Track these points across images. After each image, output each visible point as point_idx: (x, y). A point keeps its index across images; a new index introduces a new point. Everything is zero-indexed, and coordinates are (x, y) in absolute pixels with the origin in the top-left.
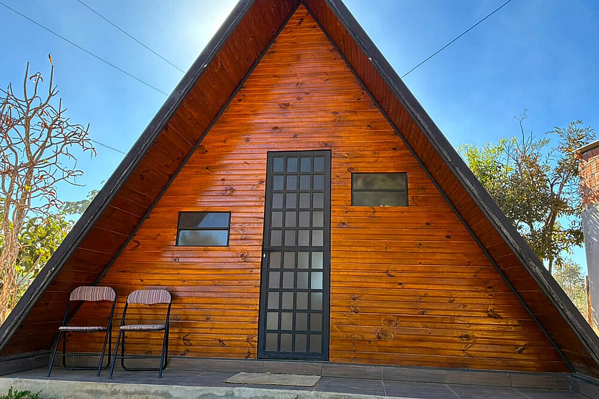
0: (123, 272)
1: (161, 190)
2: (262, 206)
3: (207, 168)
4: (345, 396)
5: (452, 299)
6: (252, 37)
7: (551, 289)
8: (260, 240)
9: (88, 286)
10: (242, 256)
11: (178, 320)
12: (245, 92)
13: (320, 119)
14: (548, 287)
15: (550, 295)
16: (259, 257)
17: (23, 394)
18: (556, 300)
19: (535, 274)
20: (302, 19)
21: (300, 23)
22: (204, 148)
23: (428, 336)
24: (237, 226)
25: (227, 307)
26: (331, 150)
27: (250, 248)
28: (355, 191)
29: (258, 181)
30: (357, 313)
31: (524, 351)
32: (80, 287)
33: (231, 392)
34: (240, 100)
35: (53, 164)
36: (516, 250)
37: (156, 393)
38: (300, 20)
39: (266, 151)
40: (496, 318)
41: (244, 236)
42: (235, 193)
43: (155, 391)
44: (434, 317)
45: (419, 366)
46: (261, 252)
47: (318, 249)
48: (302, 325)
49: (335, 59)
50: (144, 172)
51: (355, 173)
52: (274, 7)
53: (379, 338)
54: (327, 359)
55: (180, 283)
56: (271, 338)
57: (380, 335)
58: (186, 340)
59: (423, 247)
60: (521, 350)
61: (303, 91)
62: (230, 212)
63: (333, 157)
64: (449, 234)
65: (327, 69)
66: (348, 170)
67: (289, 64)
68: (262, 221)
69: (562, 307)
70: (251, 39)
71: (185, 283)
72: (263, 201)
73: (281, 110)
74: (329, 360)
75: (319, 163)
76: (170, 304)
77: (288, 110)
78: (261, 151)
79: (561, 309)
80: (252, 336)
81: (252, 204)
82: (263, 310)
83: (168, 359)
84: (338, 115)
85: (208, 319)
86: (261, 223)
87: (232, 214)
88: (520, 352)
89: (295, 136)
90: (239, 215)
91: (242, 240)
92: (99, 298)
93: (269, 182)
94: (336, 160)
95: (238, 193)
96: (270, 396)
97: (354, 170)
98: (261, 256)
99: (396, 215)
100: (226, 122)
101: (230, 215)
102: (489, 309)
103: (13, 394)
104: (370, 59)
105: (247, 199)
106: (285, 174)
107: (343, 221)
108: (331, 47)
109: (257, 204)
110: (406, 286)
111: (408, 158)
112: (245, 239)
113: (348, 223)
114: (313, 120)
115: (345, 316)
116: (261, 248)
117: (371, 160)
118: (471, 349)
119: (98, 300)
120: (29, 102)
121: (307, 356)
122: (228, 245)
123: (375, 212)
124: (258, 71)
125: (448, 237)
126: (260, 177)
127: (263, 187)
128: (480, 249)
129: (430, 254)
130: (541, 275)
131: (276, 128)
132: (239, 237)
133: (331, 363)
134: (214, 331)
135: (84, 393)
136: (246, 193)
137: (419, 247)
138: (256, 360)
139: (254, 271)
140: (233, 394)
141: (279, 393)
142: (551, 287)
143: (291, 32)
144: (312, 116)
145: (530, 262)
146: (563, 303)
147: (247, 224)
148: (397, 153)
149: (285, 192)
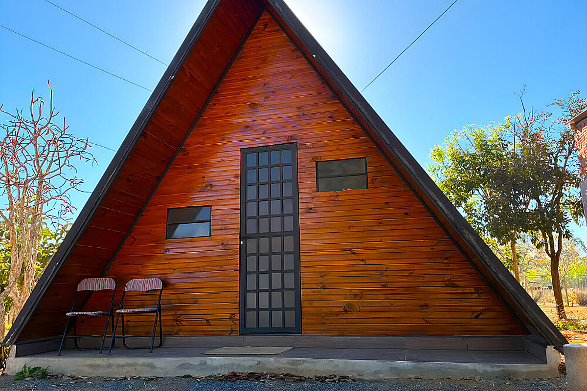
0: (124, 264)
1: (150, 190)
2: (238, 198)
3: (189, 168)
4: (300, 360)
5: (412, 271)
6: (218, 47)
7: (484, 254)
8: (237, 228)
9: (92, 278)
10: (223, 244)
11: (171, 304)
12: (218, 96)
13: (286, 115)
14: (480, 253)
15: (483, 260)
16: (237, 244)
17: (35, 369)
18: (489, 264)
19: (470, 242)
20: (267, 24)
21: (265, 28)
22: (186, 151)
23: (390, 306)
24: (216, 217)
25: (212, 290)
26: (297, 142)
27: (228, 237)
28: (320, 178)
29: (233, 176)
30: (325, 289)
31: (481, 316)
32: (85, 280)
33: (204, 361)
34: (215, 104)
35: (58, 175)
36: (451, 221)
37: (143, 365)
38: (265, 25)
39: (240, 148)
40: (453, 287)
41: (224, 226)
42: (214, 189)
43: (142, 363)
44: (396, 289)
45: (383, 335)
46: (239, 239)
47: (289, 234)
48: (277, 303)
49: (297, 58)
50: (129, 175)
51: (319, 162)
52: (236, 17)
53: (345, 310)
54: (300, 332)
55: (171, 271)
56: (251, 316)
57: (346, 308)
58: (177, 321)
59: (383, 225)
60: (477, 316)
61: (270, 90)
62: (211, 206)
63: (299, 149)
64: (407, 212)
65: (290, 68)
66: (312, 159)
67: (257, 67)
68: (239, 211)
69: (494, 271)
70: (217, 48)
71: (175, 271)
72: (238, 194)
73: (251, 110)
74: (301, 333)
75: (287, 156)
76: (161, 290)
77: (257, 109)
78: (235, 148)
79: (494, 272)
80: (234, 315)
81: (229, 197)
82: (243, 291)
83: (162, 338)
84: (301, 110)
85: (196, 301)
86: (238, 213)
87: (212, 207)
88: (476, 317)
89: (264, 133)
90: (219, 208)
91: (222, 230)
92: (102, 288)
93: (243, 176)
94: (302, 151)
95: (217, 188)
96: (237, 364)
97: (319, 159)
98: (239, 243)
99: (357, 197)
100: (204, 125)
101: (211, 208)
102: (446, 279)
103: (27, 370)
104: (315, 56)
105: (224, 193)
106: (258, 168)
107: (310, 207)
108: (293, 47)
109: (233, 197)
110: (368, 262)
111: (366, 144)
112: (224, 229)
113: (314, 207)
114: (279, 116)
115: (315, 292)
116: (239, 236)
117: (333, 149)
118: (430, 317)
119: (101, 289)
120: (35, 123)
121: (283, 331)
122: (210, 236)
123: (338, 196)
124: (230, 76)
125: (406, 214)
126: (234, 173)
127: (238, 181)
128: (437, 223)
129: (389, 231)
130: (474, 242)
131: (247, 127)
132: (219, 227)
133: (303, 336)
134: (201, 312)
135: (86, 367)
136: (224, 188)
137: (379, 226)
138: (239, 336)
139: (234, 257)
140: (206, 363)
141: (244, 360)
142: (483, 253)
143: (257, 37)
144: (279, 113)
145: (464, 231)
146: (495, 267)
147: (225, 216)
148: (356, 140)
149: (258, 184)
